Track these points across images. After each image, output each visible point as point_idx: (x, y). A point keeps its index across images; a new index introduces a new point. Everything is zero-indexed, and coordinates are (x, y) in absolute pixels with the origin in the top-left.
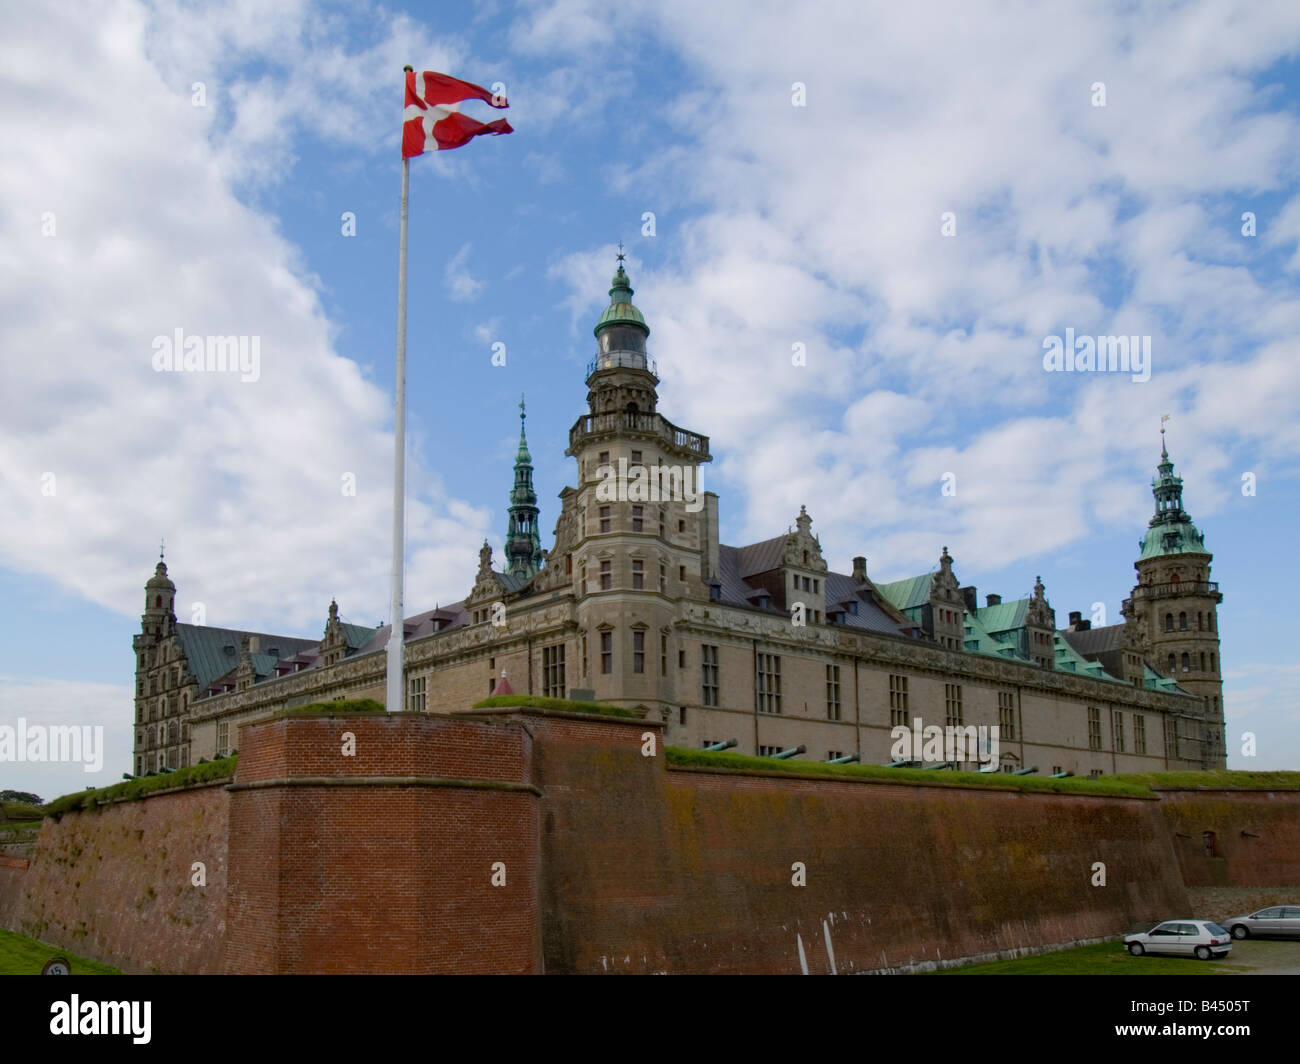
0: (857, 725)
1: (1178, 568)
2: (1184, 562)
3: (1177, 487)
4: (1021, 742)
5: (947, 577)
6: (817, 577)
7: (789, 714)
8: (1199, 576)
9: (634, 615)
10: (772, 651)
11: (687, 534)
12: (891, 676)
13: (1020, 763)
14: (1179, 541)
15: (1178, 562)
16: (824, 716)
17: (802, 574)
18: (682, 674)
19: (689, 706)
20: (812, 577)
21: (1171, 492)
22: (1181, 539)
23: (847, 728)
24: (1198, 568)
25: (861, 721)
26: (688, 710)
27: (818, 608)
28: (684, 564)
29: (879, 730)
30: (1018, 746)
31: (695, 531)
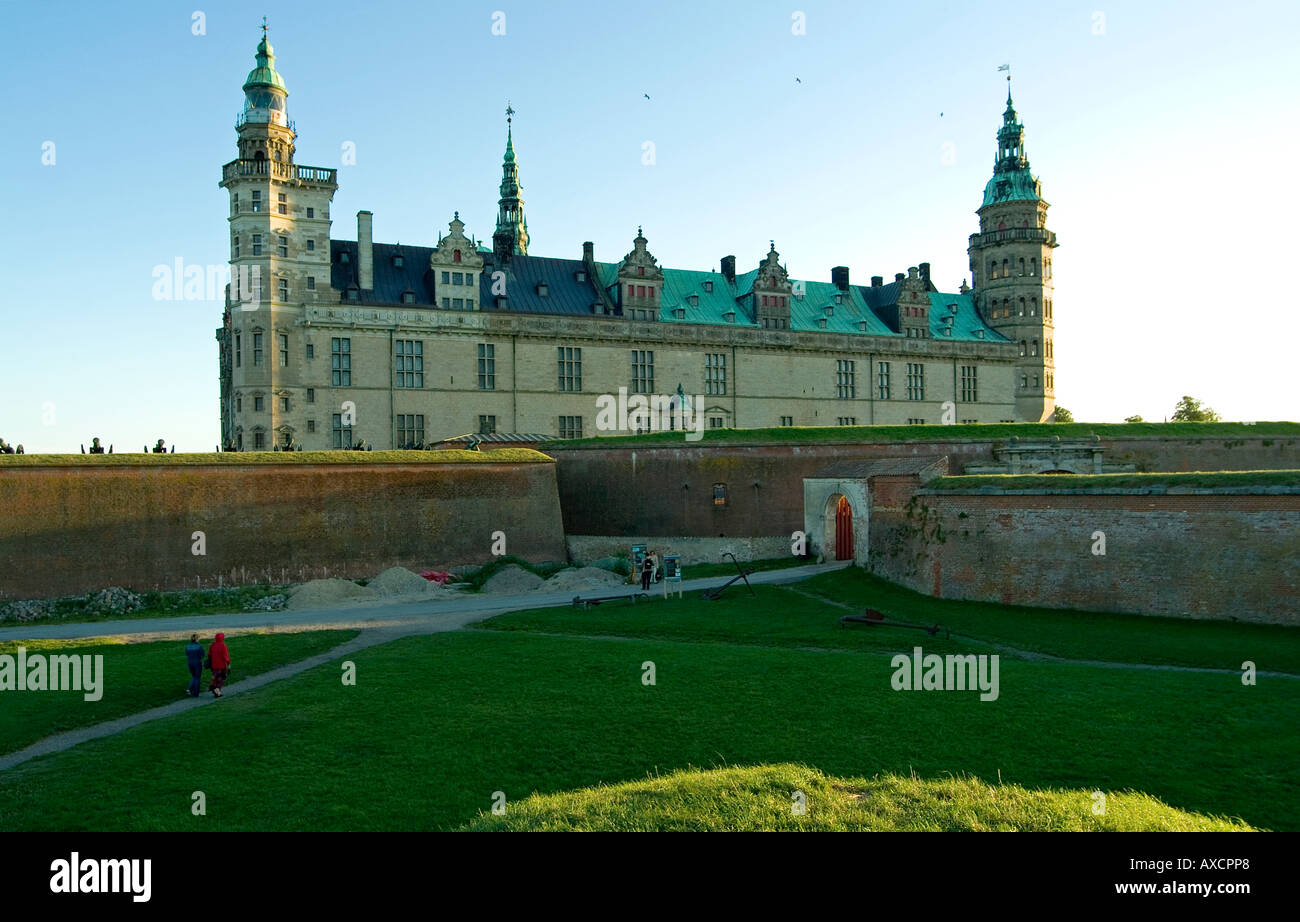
0: (513, 392)
1: (1004, 216)
2: (1010, 209)
3: (1015, 133)
4: (734, 396)
5: (640, 256)
6: (471, 271)
7: (431, 387)
8: (1026, 221)
9: (253, 321)
10: (413, 337)
11: (316, 251)
12: (560, 348)
13: (732, 415)
14: (1008, 189)
15: (1005, 210)
16: (474, 386)
17: (451, 271)
18: (309, 363)
19: (317, 387)
20: (464, 272)
21: (1009, 139)
22: (1011, 187)
23: (502, 395)
24: (1024, 214)
25: (519, 387)
26: (316, 391)
27: (469, 297)
28: (311, 276)
29: (542, 395)
30: (731, 400)
31: (325, 247)
